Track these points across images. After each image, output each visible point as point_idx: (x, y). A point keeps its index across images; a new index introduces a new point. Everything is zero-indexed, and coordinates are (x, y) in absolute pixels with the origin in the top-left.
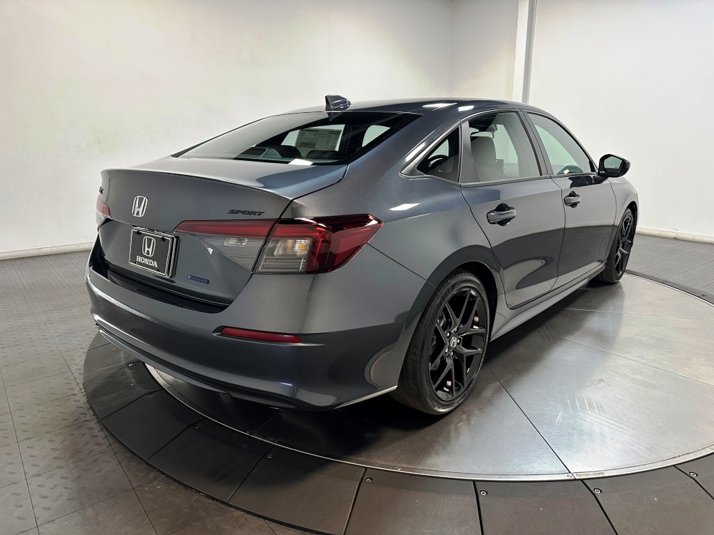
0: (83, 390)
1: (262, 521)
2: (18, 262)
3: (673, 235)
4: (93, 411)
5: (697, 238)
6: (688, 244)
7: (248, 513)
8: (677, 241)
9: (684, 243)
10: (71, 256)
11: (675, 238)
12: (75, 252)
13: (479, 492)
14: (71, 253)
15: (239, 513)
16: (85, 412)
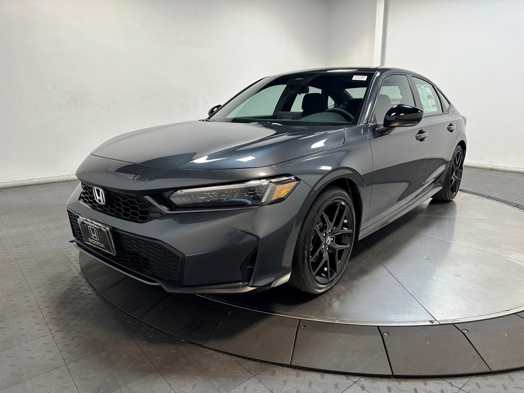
0: (82, 274)
1: (229, 357)
2: (16, 189)
3: (490, 167)
4: (93, 287)
5: (506, 169)
6: (501, 172)
7: (219, 351)
8: (493, 171)
9: (497, 172)
10: (55, 184)
11: (491, 169)
12: (58, 182)
13: (382, 333)
14: (55, 182)
15: (212, 352)
16: (86, 288)
